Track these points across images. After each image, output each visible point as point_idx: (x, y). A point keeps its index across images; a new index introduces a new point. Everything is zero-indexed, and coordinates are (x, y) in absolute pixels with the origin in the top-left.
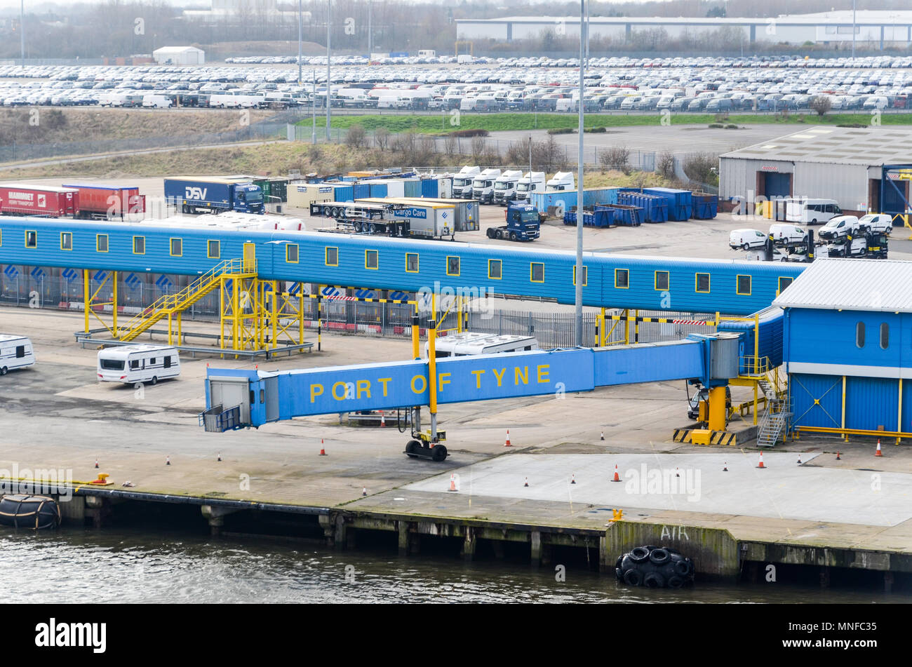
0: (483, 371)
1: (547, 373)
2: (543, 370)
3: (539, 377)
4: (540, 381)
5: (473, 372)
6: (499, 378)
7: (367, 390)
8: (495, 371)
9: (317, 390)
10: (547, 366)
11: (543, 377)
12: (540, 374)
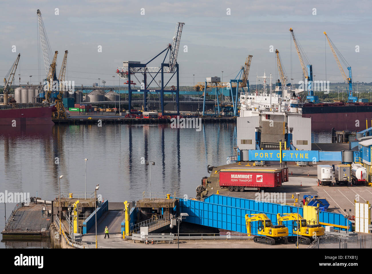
0: (293, 154)
1: (308, 156)
2: (307, 155)
3: (306, 157)
4: (306, 158)
5: (291, 154)
6: (297, 156)
7: (267, 155)
8: (295, 154)
9: (257, 154)
10: (308, 154)
11: (307, 157)
12: (306, 156)
